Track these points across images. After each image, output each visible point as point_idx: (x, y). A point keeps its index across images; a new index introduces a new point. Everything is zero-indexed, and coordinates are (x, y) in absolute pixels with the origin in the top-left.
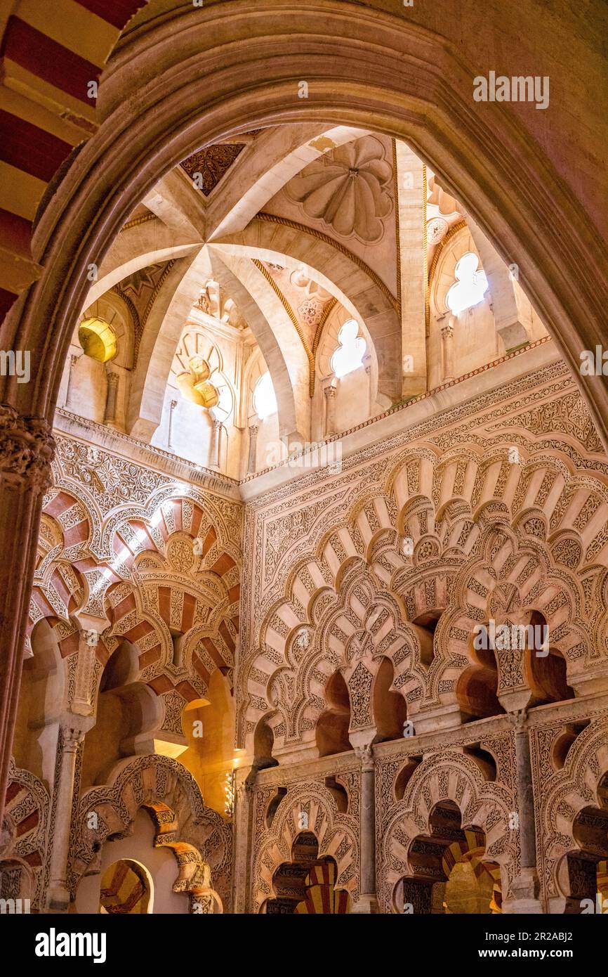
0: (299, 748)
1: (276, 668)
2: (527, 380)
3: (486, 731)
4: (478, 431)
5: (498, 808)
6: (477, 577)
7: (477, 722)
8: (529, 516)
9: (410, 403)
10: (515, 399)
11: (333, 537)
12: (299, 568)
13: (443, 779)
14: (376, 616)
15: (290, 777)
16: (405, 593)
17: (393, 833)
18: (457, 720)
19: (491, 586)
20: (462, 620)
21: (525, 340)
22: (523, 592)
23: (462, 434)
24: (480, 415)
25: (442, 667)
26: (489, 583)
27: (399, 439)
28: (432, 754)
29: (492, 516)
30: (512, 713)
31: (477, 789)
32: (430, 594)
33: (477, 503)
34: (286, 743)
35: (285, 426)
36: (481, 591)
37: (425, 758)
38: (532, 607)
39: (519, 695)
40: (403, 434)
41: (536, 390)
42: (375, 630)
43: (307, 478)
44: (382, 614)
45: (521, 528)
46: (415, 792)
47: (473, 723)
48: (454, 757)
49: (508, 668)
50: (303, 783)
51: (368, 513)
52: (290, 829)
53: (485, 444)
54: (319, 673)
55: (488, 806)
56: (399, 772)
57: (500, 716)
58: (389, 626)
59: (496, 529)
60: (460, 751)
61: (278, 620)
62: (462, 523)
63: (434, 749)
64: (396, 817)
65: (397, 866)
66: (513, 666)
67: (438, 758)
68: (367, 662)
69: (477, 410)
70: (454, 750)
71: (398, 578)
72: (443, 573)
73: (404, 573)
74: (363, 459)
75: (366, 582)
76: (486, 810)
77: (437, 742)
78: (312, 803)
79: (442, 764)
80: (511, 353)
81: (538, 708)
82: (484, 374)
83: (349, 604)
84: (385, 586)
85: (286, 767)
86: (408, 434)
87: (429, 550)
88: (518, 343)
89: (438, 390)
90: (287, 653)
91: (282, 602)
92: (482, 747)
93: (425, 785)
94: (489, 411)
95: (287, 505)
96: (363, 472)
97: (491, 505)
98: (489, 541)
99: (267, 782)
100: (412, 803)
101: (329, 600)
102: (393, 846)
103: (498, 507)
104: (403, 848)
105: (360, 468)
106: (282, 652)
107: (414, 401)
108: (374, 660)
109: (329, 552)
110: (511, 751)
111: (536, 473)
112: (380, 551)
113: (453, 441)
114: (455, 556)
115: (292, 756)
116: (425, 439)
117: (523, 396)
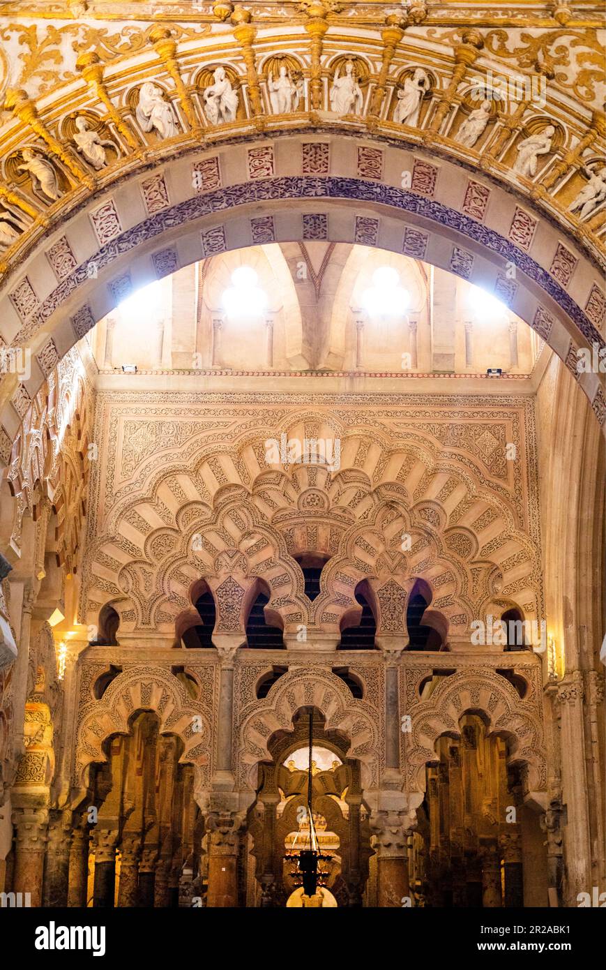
0: (152, 636)
1: (131, 559)
2: (441, 398)
3: (357, 659)
4: (386, 421)
5: (364, 720)
6: (365, 537)
7: (352, 651)
8: (426, 505)
9: (325, 375)
10: (426, 409)
11: (212, 459)
12: (169, 475)
13: (309, 689)
14: (253, 542)
15: (128, 658)
16: (285, 529)
17: (251, 724)
18: (333, 646)
19: (381, 549)
20: (348, 568)
21: (451, 369)
22: (412, 562)
23: (369, 418)
24: (389, 408)
25: (327, 601)
26: (378, 546)
27: (301, 399)
28: (299, 667)
29: (390, 495)
30: (388, 651)
31: (345, 703)
32: (313, 536)
33: (379, 480)
34: (136, 628)
35: (180, 342)
36: (368, 549)
37: (290, 669)
38: (420, 576)
39: (397, 639)
40: (307, 397)
41: (446, 409)
42: (250, 552)
43: (185, 395)
44: (261, 541)
45: (416, 512)
46: (278, 695)
47: (347, 651)
48: (323, 674)
49: (389, 616)
50: (143, 666)
51: (257, 451)
52: (127, 704)
53: (392, 435)
54: (182, 575)
55: (354, 717)
56: (260, 676)
57: (374, 651)
58: (268, 553)
59: (391, 505)
60: (329, 670)
61: (137, 516)
62: (355, 490)
63: (301, 664)
64: (256, 712)
65: (254, 750)
66: (394, 616)
67: (305, 672)
68: (238, 577)
69: (386, 404)
70: (322, 668)
71: (279, 515)
72: (327, 524)
73: (285, 513)
74: (255, 401)
75: (245, 510)
76: (352, 720)
77: (305, 659)
78: (154, 686)
79: (309, 677)
80: (436, 373)
81: (412, 652)
82: (405, 381)
83: (222, 522)
84: (265, 518)
85: (128, 649)
86: (313, 397)
87: (317, 501)
88: (445, 369)
89: (357, 375)
90: (145, 548)
91: (144, 500)
92: (351, 671)
93: (290, 690)
94: (399, 409)
95: (154, 411)
96: (254, 413)
97: (389, 485)
98: (381, 513)
99: (97, 657)
100: (274, 703)
101: (201, 513)
102: (251, 735)
103: (395, 488)
104: (262, 737)
105: (250, 407)
106: (142, 547)
107: (330, 375)
108: (246, 577)
109: (206, 471)
110: (379, 678)
111: (440, 475)
112: (262, 487)
113: (359, 421)
114: (342, 514)
115: (138, 641)
116: (328, 408)
117: (434, 409)
